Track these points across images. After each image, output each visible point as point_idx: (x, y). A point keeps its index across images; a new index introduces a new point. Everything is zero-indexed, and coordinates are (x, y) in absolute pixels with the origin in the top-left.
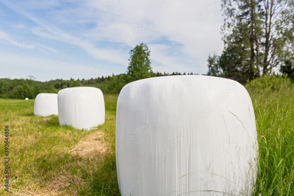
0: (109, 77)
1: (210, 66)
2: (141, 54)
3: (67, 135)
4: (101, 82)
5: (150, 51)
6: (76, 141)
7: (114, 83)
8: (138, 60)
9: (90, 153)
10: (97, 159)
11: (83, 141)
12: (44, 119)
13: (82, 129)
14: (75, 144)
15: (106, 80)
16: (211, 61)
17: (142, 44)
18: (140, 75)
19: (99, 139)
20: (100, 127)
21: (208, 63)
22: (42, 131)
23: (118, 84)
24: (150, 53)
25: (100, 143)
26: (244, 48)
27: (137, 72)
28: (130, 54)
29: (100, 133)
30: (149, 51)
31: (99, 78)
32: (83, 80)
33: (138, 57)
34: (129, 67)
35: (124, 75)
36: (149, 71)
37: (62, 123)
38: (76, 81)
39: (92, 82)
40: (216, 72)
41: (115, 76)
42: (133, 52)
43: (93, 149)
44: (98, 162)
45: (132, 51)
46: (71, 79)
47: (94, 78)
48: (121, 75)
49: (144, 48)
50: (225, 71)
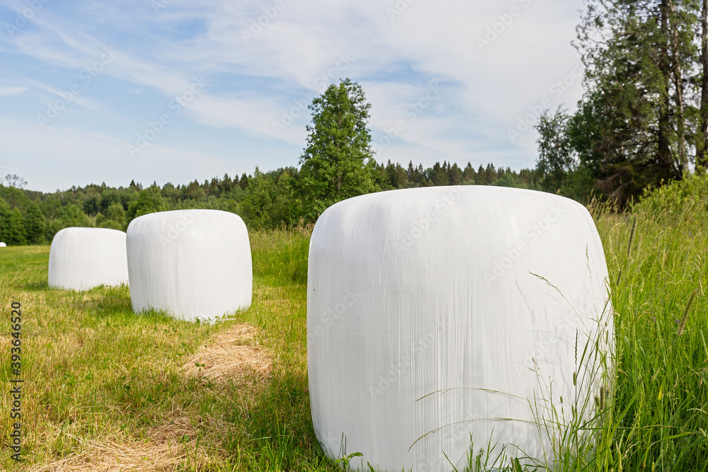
0: (244, 176)
1: (544, 146)
2: (343, 113)
3: (160, 334)
4: (223, 194)
5: (368, 106)
6: (189, 349)
7: (263, 197)
8: (334, 130)
9: (231, 372)
10: (250, 384)
11: (206, 346)
12: (85, 298)
13: (194, 321)
14: (188, 354)
15: (238, 188)
16: (547, 131)
17: (347, 82)
18: (340, 174)
19: (247, 343)
20: (240, 317)
21: (539, 136)
22: (93, 325)
23: (274, 200)
24: (370, 112)
25: (252, 351)
26: (642, 92)
27: (331, 164)
28: (311, 111)
29: (244, 330)
30: (364, 103)
31: (215, 181)
32: (169, 186)
33: (334, 123)
34: (308, 151)
35: (291, 171)
36: (366, 161)
37: (138, 305)
38: (149, 189)
39: (194, 193)
40: (562, 163)
41: (264, 177)
42: (319, 105)
43: (235, 364)
44: (254, 390)
45: (316, 102)
46: (133, 183)
47: (201, 182)
48: (281, 171)
49: (350, 95)
50: (588, 158)
